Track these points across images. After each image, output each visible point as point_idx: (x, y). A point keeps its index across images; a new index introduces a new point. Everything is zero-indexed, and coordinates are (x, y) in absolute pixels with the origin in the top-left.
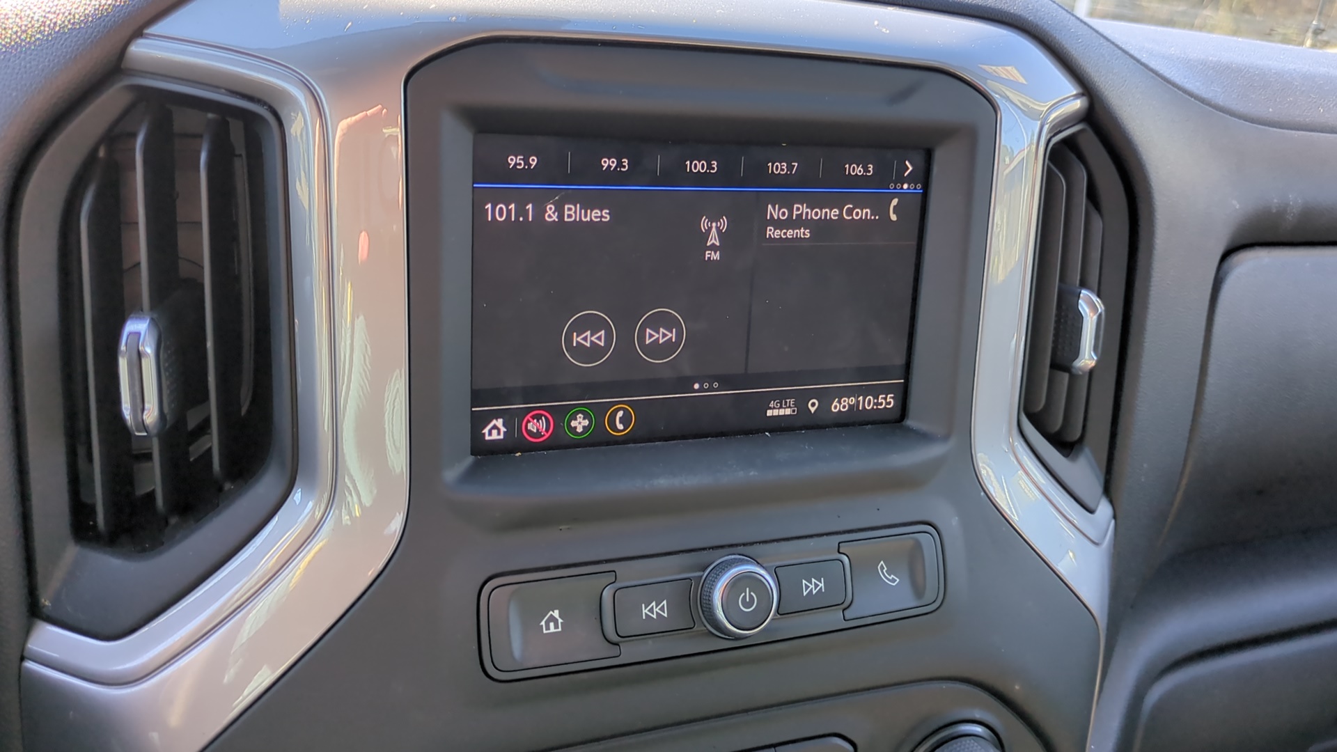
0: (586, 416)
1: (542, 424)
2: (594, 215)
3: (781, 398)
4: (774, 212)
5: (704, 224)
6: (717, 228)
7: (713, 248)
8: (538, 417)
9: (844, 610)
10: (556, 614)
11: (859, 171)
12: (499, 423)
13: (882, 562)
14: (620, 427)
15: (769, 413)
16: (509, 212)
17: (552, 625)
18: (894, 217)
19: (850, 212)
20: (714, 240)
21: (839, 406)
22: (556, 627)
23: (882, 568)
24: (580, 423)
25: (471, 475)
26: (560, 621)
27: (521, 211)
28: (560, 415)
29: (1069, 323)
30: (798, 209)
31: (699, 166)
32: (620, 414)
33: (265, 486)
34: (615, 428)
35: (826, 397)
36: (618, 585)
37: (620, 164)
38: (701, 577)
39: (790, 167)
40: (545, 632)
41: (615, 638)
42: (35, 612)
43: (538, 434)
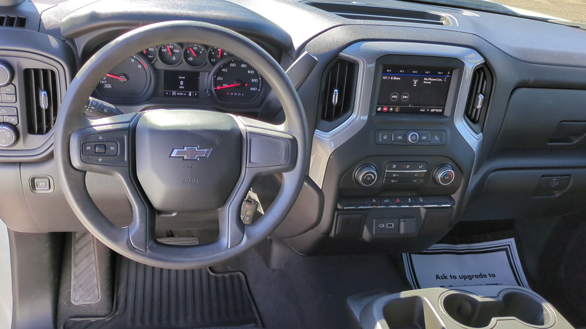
0: (392, 108)
1: (386, 109)
2: (398, 79)
3: (423, 108)
4: (425, 79)
5: (414, 80)
6: (416, 81)
7: (415, 84)
8: (385, 108)
9: (429, 142)
10: (386, 136)
11: (440, 73)
12: (380, 108)
14: (397, 110)
15: (421, 111)
16: (386, 78)
18: (445, 81)
19: (438, 80)
20: (415, 83)
21: (433, 110)
23: (436, 137)
24: (391, 109)
25: (376, 115)
27: (388, 78)
28: (389, 108)
29: (476, 99)
30: (429, 79)
31: (414, 72)
32: (397, 108)
33: (349, 112)
34: (396, 111)
35: (430, 109)
36: (395, 133)
37: (403, 71)
38: (407, 134)
39: (429, 72)
41: (394, 141)
42: (316, 128)
43: (385, 110)
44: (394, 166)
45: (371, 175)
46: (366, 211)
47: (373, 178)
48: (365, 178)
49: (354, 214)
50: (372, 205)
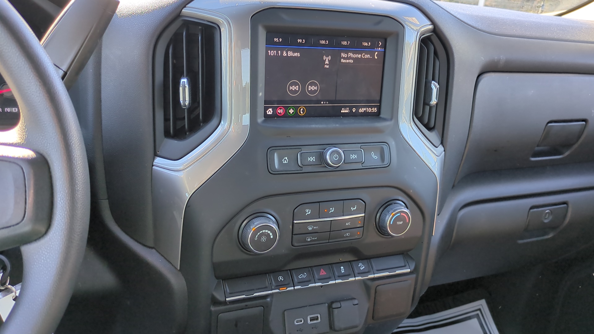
0: (293, 109)
1: (282, 111)
2: (296, 54)
3: (345, 107)
4: (343, 55)
5: (325, 58)
6: (328, 59)
7: (327, 64)
8: (281, 109)
9: (362, 164)
11: (366, 44)
12: (271, 109)
13: (373, 152)
14: (302, 113)
15: (342, 111)
16: (274, 53)
17: (285, 161)
18: (376, 58)
19: (364, 56)
20: (327, 62)
21: (362, 110)
22: (286, 162)
23: (373, 154)
24: (291, 111)
25: (264, 122)
26: (287, 160)
27: (277, 53)
28: (286, 108)
29: (428, 91)
30: (350, 54)
31: (323, 42)
32: (302, 109)
34: (301, 113)
35: (358, 108)
36: (302, 152)
37: (302, 41)
38: (323, 152)
39: (347, 43)
40: (284, 162)
41: (301, 166)
42: (156, 155)
43: (280, 113)
44: (308, 212)
45: (267, 231)
46: (269, 299)
47: (272, 237)
48: (256, 239)
49: (247, 307)
50: (278, 287)
